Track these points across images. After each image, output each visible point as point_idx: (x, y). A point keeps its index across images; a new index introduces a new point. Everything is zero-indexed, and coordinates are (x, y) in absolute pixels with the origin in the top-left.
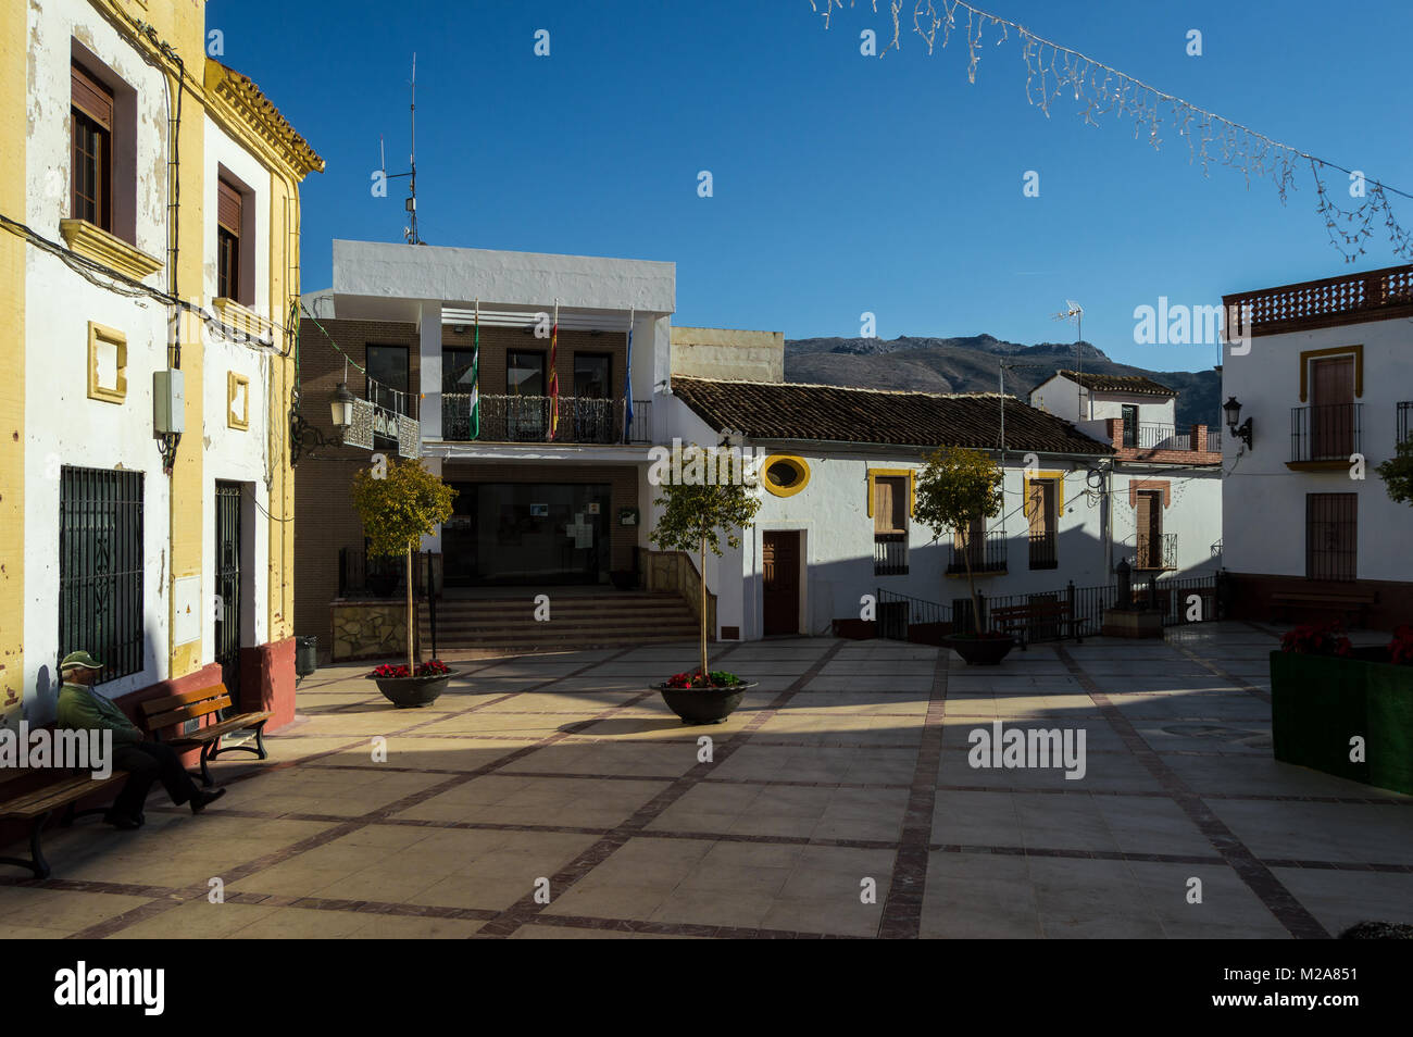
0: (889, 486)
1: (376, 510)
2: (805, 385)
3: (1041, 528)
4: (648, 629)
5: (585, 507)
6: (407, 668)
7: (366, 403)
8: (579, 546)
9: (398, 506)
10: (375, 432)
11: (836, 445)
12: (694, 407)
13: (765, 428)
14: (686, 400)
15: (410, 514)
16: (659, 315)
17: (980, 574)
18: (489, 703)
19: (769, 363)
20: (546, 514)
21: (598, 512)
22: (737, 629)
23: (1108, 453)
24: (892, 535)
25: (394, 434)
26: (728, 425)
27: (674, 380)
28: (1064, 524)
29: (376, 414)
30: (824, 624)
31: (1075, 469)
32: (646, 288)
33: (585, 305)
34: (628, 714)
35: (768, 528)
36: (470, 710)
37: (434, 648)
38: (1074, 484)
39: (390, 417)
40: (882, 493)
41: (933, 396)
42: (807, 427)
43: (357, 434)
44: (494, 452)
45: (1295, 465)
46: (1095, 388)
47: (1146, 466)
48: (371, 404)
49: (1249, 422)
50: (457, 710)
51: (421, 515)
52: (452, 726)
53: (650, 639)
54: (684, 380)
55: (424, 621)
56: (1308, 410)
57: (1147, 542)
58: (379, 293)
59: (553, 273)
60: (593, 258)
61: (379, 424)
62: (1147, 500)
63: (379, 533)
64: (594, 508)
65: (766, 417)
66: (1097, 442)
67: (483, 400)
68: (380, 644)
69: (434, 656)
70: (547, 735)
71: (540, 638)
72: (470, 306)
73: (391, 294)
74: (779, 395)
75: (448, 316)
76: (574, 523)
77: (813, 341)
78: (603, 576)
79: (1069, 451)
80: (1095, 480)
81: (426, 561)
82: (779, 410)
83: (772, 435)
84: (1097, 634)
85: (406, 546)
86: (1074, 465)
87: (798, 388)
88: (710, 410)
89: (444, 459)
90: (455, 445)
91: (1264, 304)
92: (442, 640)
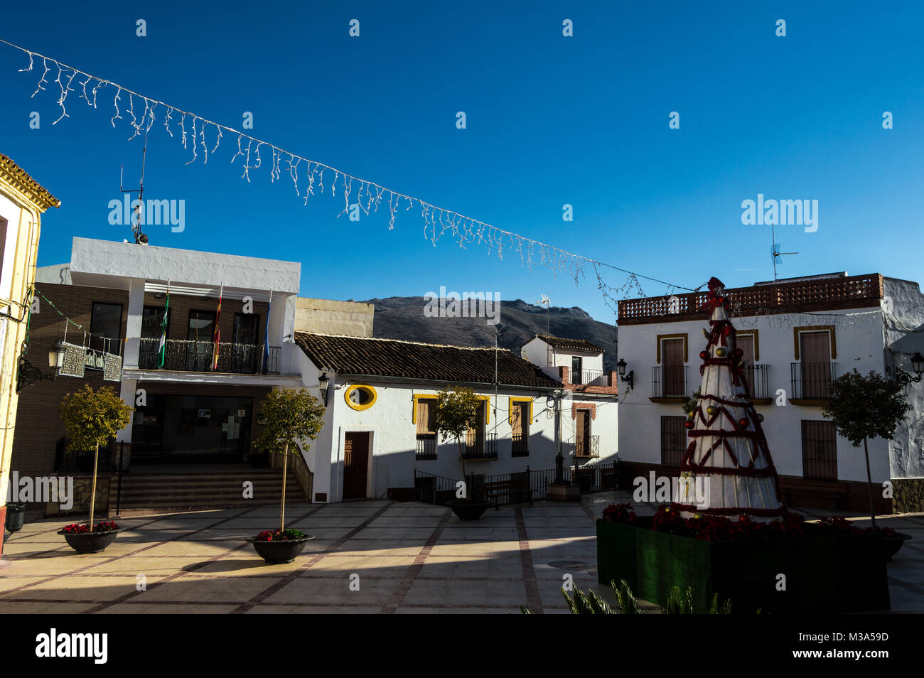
0: (427, 405)
1: (75, 421)
2: (381, 339)
3: (520, 431)
4: (268, 495)
5: (235, 413)
6: (88, 527)
7: (80, 347)
8: (230, 437)
9: (91, 419)
10: (86, 366)
11: (394, 379)
12: (307, 352)
13: (350, 368)
14: (303, 348)
15: (100, 423)
16: (289, 294)
17: (481, 460)
18: (143, 550)
19: (364, 322)
20: (209, 416)
21: (244, 415)
22: (325, 494)
23: (559, 386)
24: (427, 435)
25: (101, 366)
26: (326, 365)
27: (296, 334)
28: (533, 430)
29: (88, 354)
30: (382, 492)
31: (540, 396)
32: (282, 278)
33: (241, 286)
34: (233, 556)
35: (348, 430)
36: (128, 555)
37: (118, 508)
38: (539, 405)
39: (99, 355)
40: (422, 409)
41: (460, 348)
42: (377, 367)
43: (71, 368)
44: (172, 377)
45: (654, 400)
46: (557, 346)
47: (581, 395)
48: (84, 348)
49: (632, 373)
50: (119, 555)
51: (107, 424)
52: (110, 567)
53: (269, 501)
54: (304, 334)
55: (114, 489)
56: (661, 369)
57: (582, 441)
58: (103, 272)
59: (221, 266)
60: (248, 258)
61: (90, 360)
62: (583, 415)
63: (77, 436)
64: (241, 413)
65: (352, 361)
66: (554, 380)
67: (168, 344)
68: (81, 505)
69: (117, 514)
70: (172, 572)
71: (195, 500)
72: (165, 283)
73: (110, 273)
74: (364, 346)
75: (149, 288)
76: (227, 422)
77: (414, 298)
78: (245, 459)
79: (536, 385)
80: (551, 403)
81: (119, 448)
82: (361, 356)
83: (353, 372)
84: (542, 499)
85: (95, 444)
86: (539, 394)
87: (377, 341)
88: (317, 355)
89: (138, 380)
90: (146, 372)
91: (639, 307)
92: (124, 503)
